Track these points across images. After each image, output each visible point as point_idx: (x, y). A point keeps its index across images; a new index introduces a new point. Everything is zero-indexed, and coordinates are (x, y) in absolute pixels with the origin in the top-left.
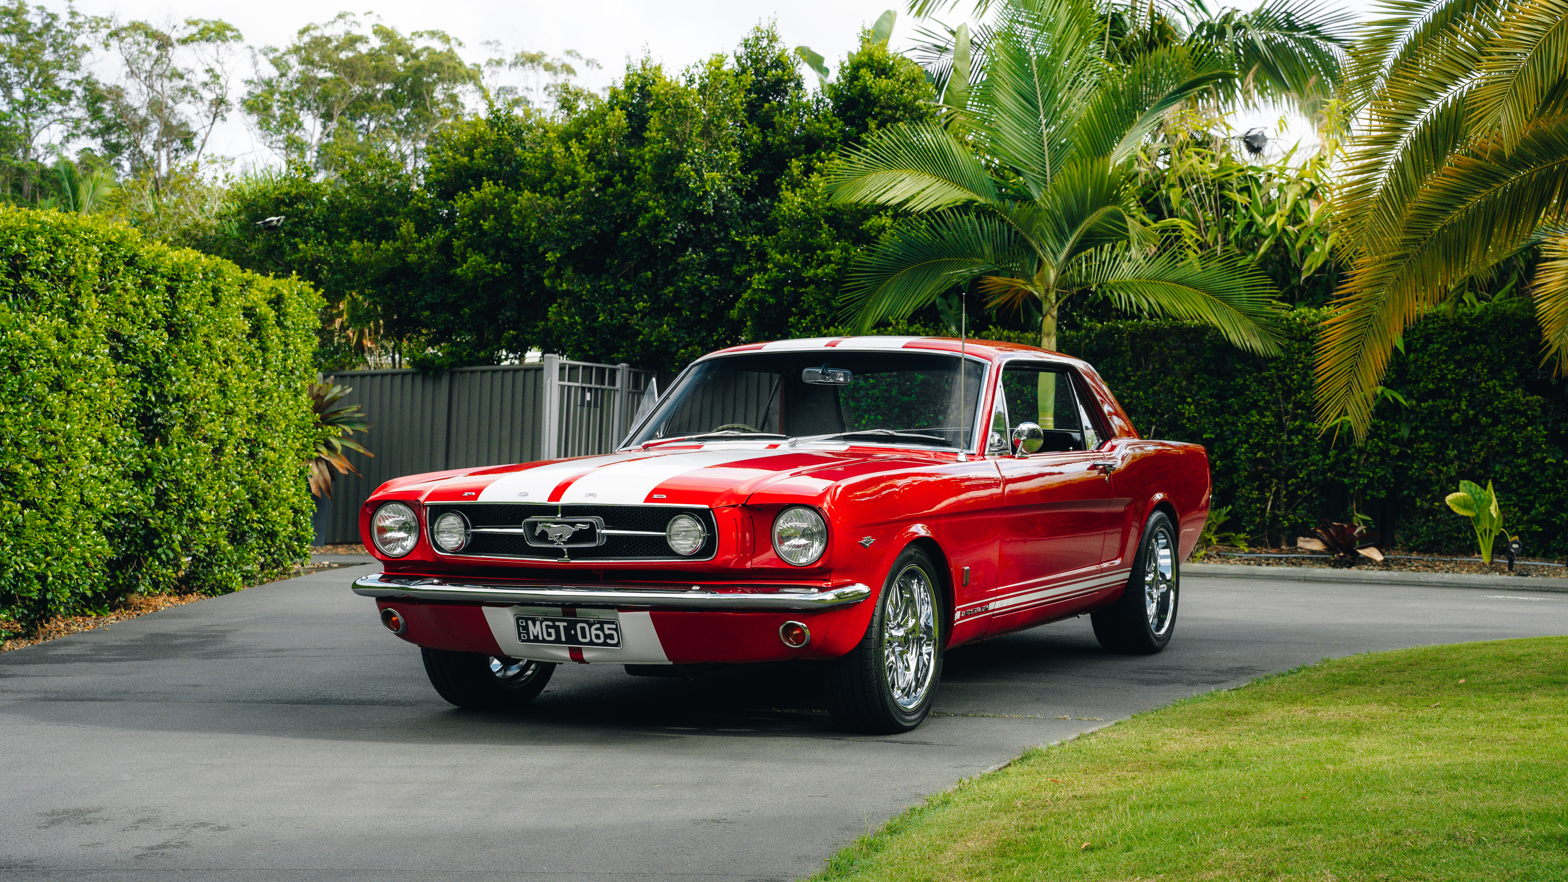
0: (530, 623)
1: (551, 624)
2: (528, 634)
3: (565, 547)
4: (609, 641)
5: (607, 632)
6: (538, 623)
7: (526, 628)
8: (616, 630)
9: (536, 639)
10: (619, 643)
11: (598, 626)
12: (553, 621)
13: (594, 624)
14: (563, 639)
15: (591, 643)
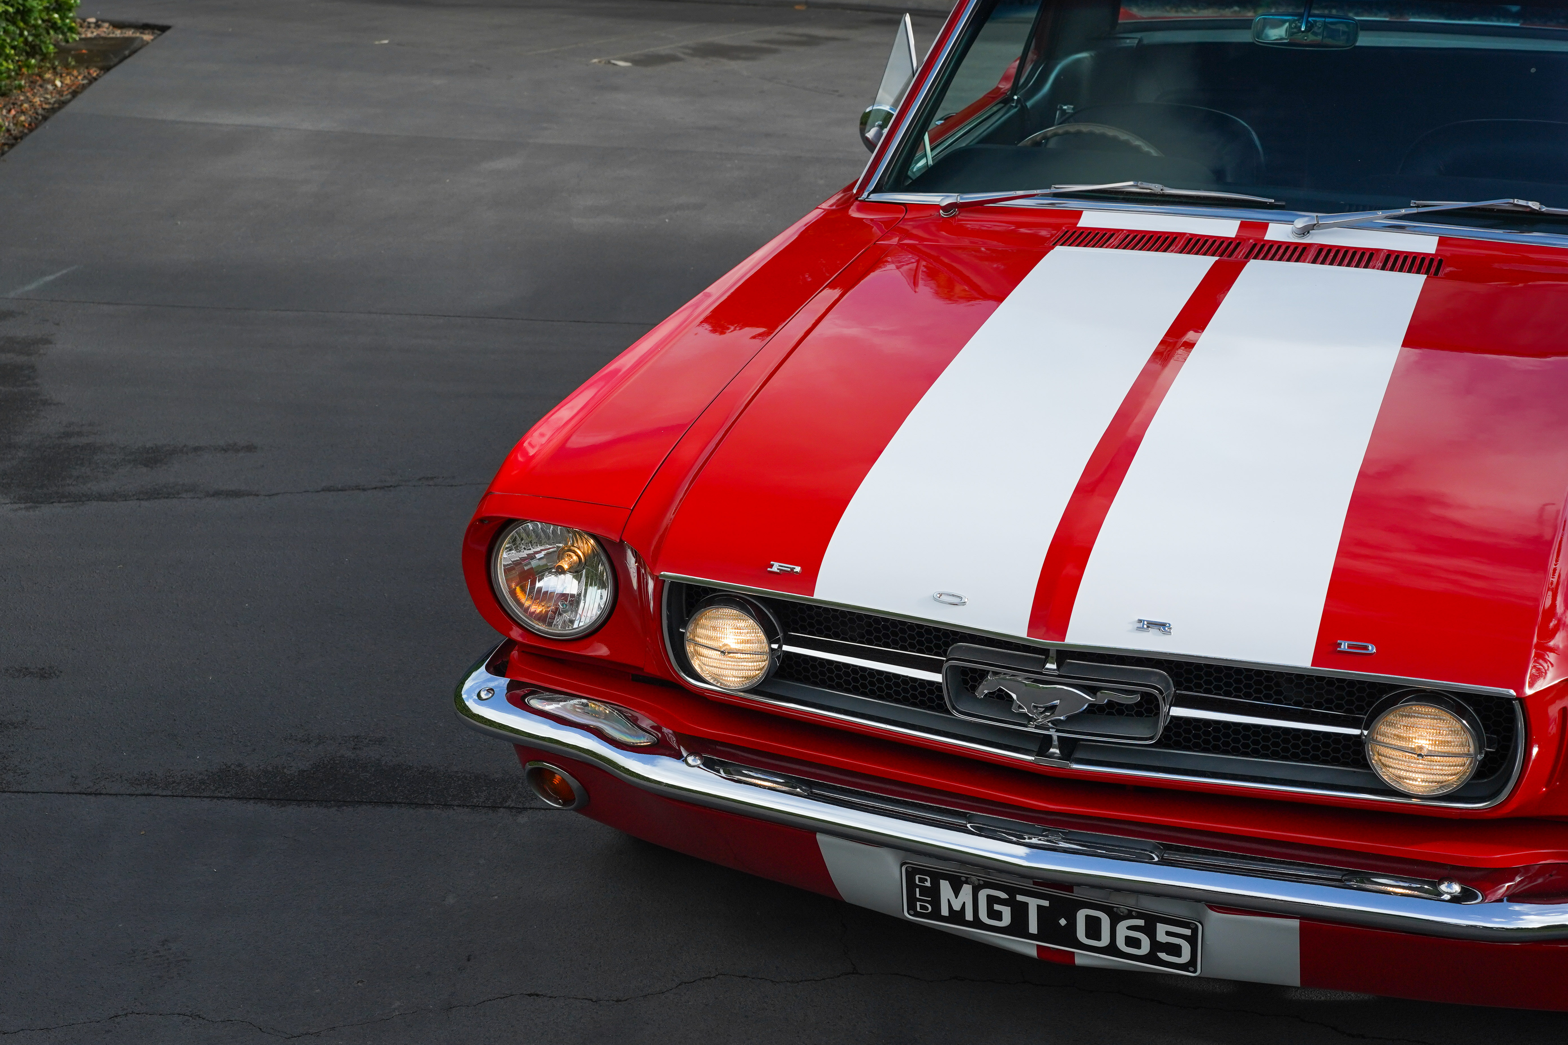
0: (945, 887)
1: (1003, 895)
2: (936, 903)
3: (1055, 734)
4: (1163, 956)
5: (1161, 937)
6: (967, 890)
7: (934, 894)
8: (1192, 940)
9: (957, 916)
10: (1192, 963)
11: (1141, 922)
12: (1012, 891)
13: (1129, 916)
14: (1033, 928)
15: (1112, 949)
